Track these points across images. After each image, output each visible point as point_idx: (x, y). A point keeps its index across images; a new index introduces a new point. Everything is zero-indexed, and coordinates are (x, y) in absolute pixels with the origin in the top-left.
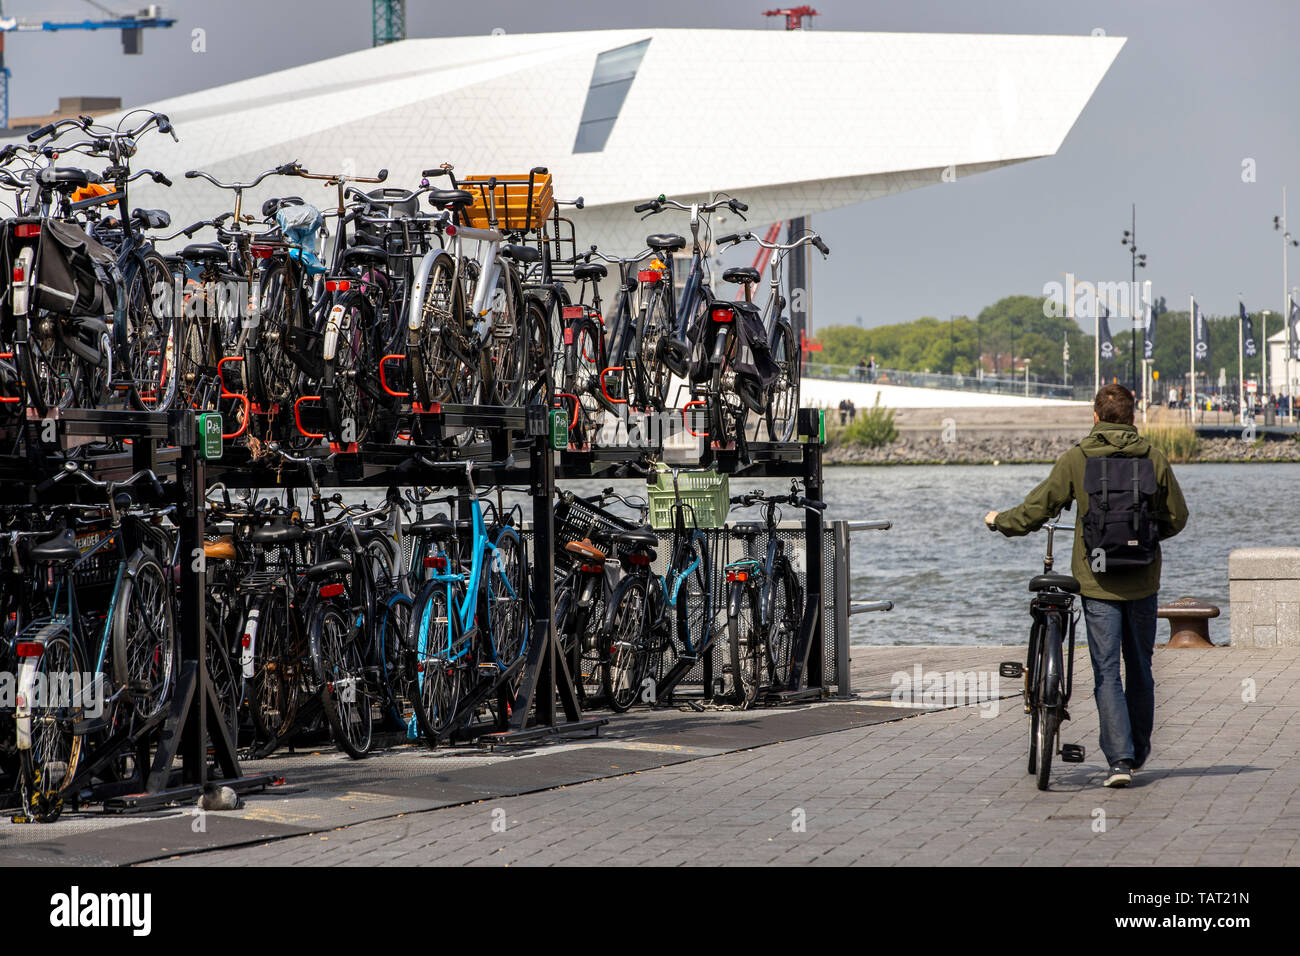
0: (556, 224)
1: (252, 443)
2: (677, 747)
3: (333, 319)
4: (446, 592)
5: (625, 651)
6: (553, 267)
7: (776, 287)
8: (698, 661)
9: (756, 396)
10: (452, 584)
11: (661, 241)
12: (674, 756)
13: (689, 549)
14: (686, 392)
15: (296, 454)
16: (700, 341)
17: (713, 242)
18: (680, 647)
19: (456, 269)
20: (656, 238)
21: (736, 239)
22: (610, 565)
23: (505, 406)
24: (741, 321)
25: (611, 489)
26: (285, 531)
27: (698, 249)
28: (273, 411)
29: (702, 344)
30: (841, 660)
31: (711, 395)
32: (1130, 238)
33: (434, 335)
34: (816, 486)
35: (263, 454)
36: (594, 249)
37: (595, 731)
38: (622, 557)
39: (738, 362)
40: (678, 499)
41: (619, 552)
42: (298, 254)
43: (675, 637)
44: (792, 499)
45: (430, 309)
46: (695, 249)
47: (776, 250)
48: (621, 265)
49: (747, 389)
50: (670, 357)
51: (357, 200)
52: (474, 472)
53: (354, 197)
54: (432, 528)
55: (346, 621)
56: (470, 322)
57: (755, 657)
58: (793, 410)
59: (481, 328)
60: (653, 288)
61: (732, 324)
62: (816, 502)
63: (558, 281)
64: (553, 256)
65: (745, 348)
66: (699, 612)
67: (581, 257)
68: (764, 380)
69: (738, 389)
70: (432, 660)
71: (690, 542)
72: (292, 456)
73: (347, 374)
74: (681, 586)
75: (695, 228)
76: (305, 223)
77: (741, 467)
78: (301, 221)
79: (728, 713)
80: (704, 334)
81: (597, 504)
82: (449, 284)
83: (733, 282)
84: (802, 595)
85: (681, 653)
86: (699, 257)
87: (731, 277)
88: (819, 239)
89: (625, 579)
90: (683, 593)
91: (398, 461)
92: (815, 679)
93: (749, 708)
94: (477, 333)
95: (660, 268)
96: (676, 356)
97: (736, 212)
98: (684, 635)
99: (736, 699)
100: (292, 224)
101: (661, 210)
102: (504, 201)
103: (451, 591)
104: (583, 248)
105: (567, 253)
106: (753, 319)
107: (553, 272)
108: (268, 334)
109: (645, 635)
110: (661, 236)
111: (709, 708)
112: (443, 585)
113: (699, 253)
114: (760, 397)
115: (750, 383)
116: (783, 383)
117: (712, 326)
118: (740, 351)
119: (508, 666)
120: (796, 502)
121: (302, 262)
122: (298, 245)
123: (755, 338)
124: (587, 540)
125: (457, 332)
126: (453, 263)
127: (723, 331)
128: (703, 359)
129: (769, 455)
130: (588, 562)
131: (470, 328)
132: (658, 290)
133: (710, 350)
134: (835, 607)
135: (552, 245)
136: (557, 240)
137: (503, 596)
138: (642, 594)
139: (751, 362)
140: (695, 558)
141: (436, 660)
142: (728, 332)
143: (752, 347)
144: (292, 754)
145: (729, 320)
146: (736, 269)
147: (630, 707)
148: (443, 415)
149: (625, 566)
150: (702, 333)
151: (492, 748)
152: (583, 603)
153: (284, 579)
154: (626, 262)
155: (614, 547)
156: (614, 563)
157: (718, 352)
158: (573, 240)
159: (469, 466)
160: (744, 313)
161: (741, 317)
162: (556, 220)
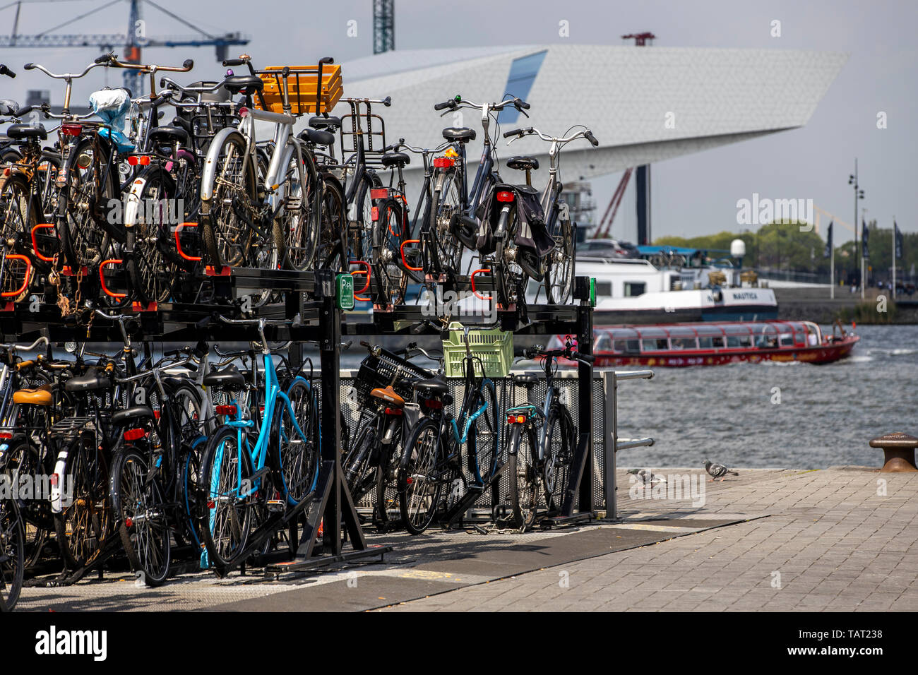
0: (369, 119)
1: (62, 301)
2: (447, 575)
3: (134, 191)
4: (236, 437)
5: (420, 482)
6: (366, 156)
7: (555, 174)
8: (486, 489)
9: (536, 265)
10: (243, 430)
11: (455, 133)
12: (441, 584)
13: (478, 395)
14: (476, 261)
15: (112, 312)
16: (486, 218)
17: (502, 136)
18: (470, 477)
19: (248, 147)
20: (451, 131)
21: (520, 133)
22: (410, 408)
23: (297, 271)
24: (521, 201)
25: (415, 344)
26: (94, 381)
27: (488, 141)
28: (81, 273)
29: (488, 221)
30: (609, 489)
31: (495, 264)
32: (854, 180)
33: (226, 206)
34: (587, 342)
35: (73, 311)
36: (402, 141)
37: (380, 559)
38: (421, 401)
39: (519, 236)
40: (468, 353)
41: (419, 397)
42: (107, 133)
43: (465, 470)
44: (565, 353)
45: (223, 182)
46: (486, 141)
47: (554, 143)
48: (424, 155)
49: (526, 259)
50: (462, 232)
51: (170, 88)
52: (267, 328)
53: (168, 85)
54: (223, 379)
55: (147, 461)
56: (262, 195)
57: (534, 488)
58: (570, 278)
59: (273, 201)
60: (447, 173)
61: (513, 204)
62: (587, 356)
63: (371, 168)
64: (366, 147)
65: (524, 224)
66: (487, 449)
67: (391, 148)
68: (541, 252)
69: (519, 259)
70: (222, 498)
71: (480, 389)
72: (108, 314)
73: (149, 240)
74: (470, 426)
75: (486, 124)
76: (115, 105)
77: (521, 326)
78: (111, 103)
79: (508, 536)
80: (489, 211)
81: (403, 356)
82: (241, 159)
83: (516, 168)
84: (576, 434)
85: (470, 483)
86: (489, 148)
87: (514, 164)
88: (590, 133)
89: (422, 419)
90: (473, 432)
91: (198, 319)
92: (586, 505)
93: (527, 531)
94: (267, 204)
95: (452, 155)
96: (467, 232)
97: (521, 110)
98: (473, 468)
99: (515, 523)
100: (102, 106)
101: (458, 109)
102: (297, 88)
103: (241, 436)
104: (392, 141)
105: (377, 144)
106: (532, 200)
107: (366, 161)
108: (79, 205)
109: (438, 468)
110: (453, 129)
111: (493, 531)
112: (233, 431)
113: (489, 145)
114: (539, 266)
115: (529, 254)
116: (560, 255)
117: (496, 206)
118: (520, 227)
119: (299, 501)
120: (570, 355)
121: (112, 141)
122: (109, 125)
123: (533, 216)
124: (390, 387)
125: (247, 203)
126: (245, 141)
127: (506, 209)
128: (489, 234)
129: (549, 316)
130: (389, 406)
131: (262, 200)
132: (450, 175)
133: (494, 225)
134: (604, 443)
135: (366, 137)
136: (369, 133)
137: (296, 439)
138: (436, 433)
139: (529, 236)
140: (483, 403)
141: (227, 498)
142: (510, 211)
143: (530, 223)
144: (101, 580)
145: (512, 200)
146: (519, 158)
147: (426, 529)
148: (234, 277)
149: (424, 409)
150: (488, 211)
151: (278, 577)
152: (387, 441)
153: (94, 423)
154: (428, 153)
155: (415, 393)
156: (414, 407)
157: (501, 227)
158: (383, 134)
159: (262, 323)
160: (524, 194)
161: (521, 198)
162: (369, 117)
